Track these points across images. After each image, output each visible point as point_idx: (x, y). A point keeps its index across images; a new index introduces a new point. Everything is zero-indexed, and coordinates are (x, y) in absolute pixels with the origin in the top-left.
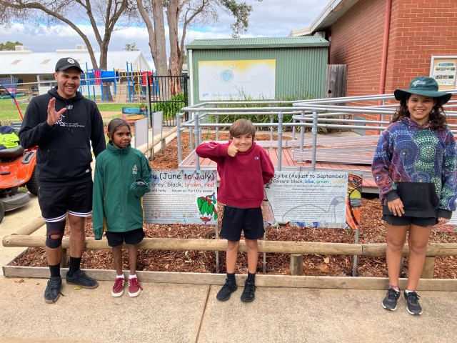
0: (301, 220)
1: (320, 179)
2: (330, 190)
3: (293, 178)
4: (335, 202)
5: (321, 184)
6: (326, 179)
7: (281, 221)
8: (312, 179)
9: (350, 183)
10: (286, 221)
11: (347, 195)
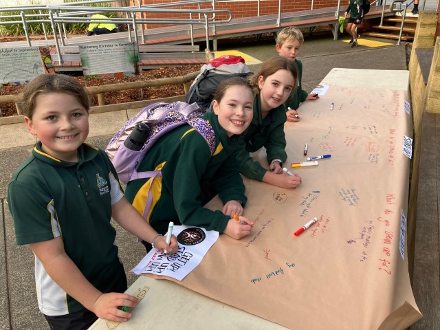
0: (17, 80)
1: (21, 52)
2: (30, 59)
3: (3, 53)
4: (36, 67)
5: (23, 55)
6: (25, 52)
7: (3, 83)
8: (16, 53)
9: (42, 53)
10: (7, 82)
11: (42, 61)
